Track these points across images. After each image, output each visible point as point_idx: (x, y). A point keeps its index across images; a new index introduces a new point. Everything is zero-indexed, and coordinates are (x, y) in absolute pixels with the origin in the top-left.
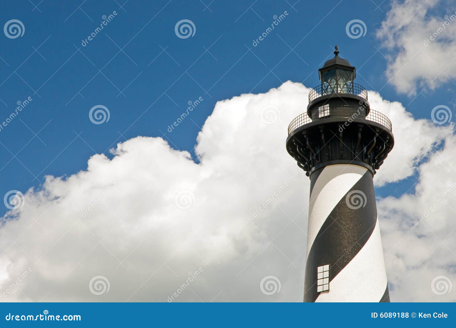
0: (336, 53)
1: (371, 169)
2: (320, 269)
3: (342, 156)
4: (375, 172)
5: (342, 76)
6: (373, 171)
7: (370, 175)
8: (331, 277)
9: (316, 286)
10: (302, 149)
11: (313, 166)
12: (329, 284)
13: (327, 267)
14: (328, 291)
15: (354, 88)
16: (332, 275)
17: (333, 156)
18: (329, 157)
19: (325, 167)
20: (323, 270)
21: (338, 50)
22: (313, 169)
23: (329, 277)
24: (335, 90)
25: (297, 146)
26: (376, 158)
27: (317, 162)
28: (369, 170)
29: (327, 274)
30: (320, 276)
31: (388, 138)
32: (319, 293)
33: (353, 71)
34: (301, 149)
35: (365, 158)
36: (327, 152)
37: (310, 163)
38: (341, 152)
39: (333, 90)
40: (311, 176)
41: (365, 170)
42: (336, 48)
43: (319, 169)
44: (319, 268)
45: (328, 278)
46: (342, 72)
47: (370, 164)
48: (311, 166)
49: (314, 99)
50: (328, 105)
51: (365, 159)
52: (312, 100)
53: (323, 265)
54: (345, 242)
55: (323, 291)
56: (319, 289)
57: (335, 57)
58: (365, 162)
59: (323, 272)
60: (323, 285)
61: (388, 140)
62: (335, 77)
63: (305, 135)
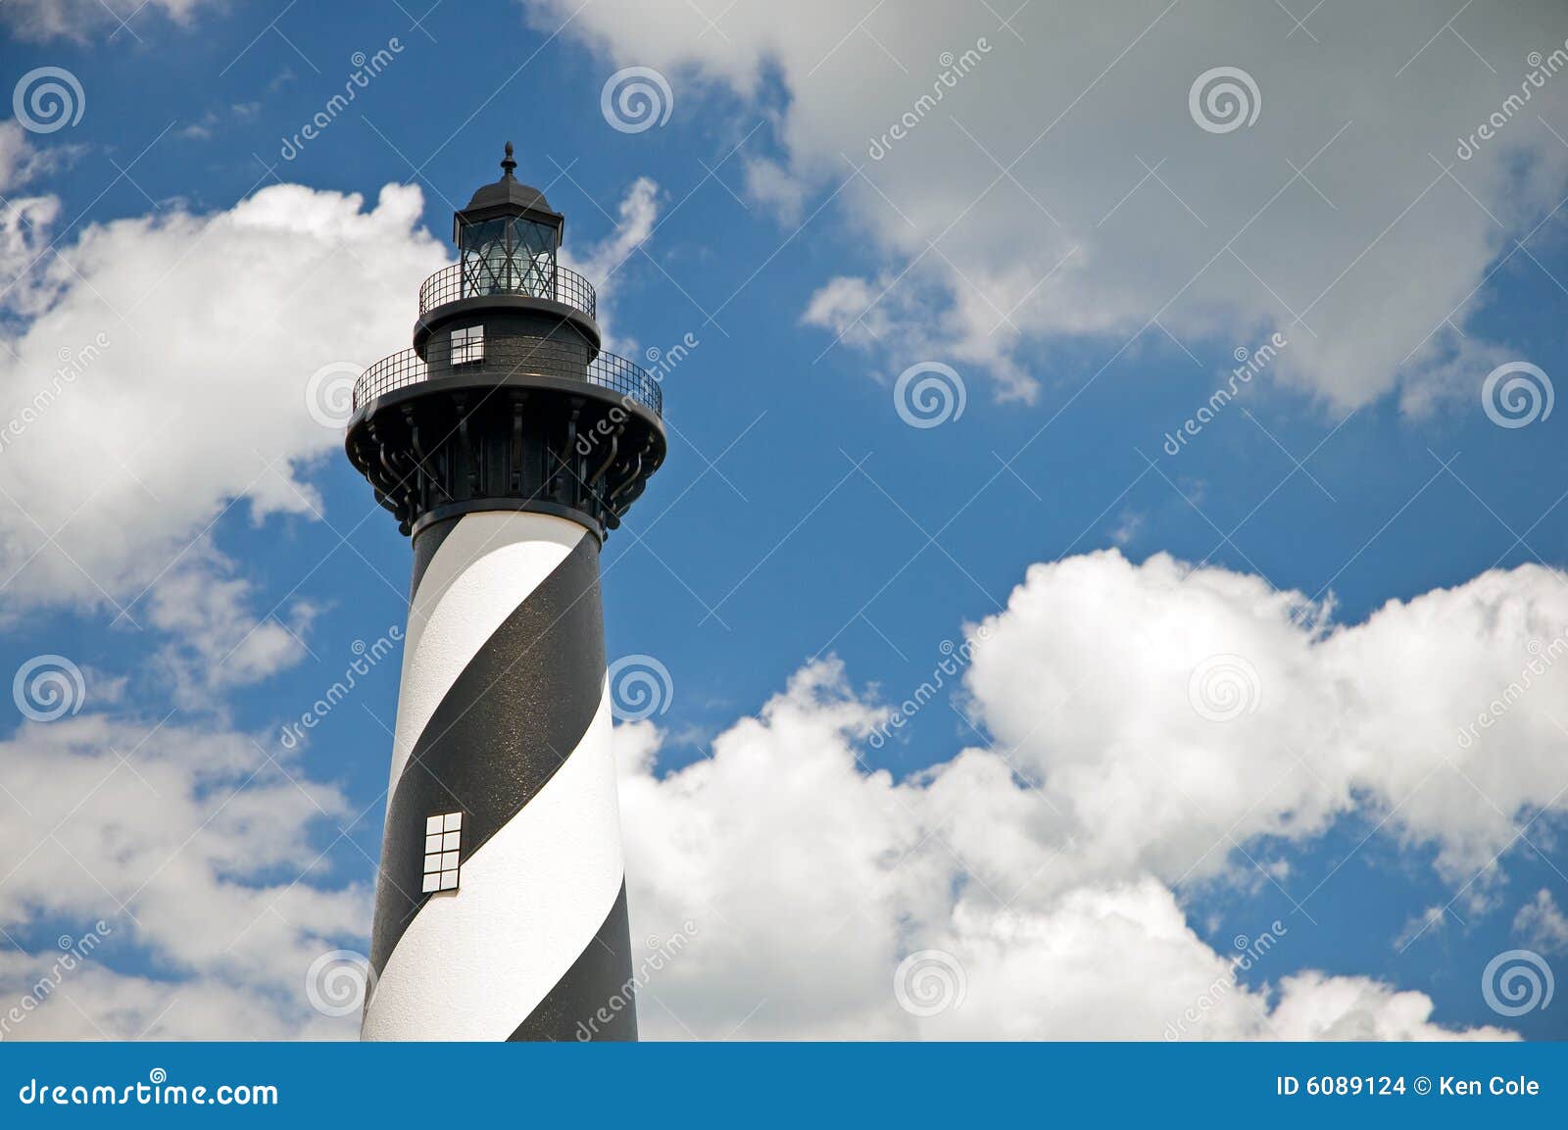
0: (509, 166)
1: (596, 526)
2: (434, 823)
3: (515, 486)
4: (606, 537)
5: (523, 241)
6: (601, 534)
7: (594, 546)
8: (467, 850)
9: (420, 874)
10: (396, 457)
11: (427, 509)
12: (459, 869)
13: (454, 820)
14: (456, 890)
15: (560, 280)
16: (470, 843)
17: (490, 485)
18: (477, 488)
19: (463, 515)
20: (443, 829)
21: (514, 158)
22: (428, 518)
23: (460, 850)
24: (503, 282)
25: (382, 445)
26: (612, 498)
27: (440, 498)
28: (592, 532)
29: (454, 841)
30: (432, 844)
31: (652, 441)
32: (429, 895)
33: (557, 228)
34: (393, 456)
35: (582, 495)
36: (471, 474)
37: (415, 497)
38: (515, 475)
39: (496, 282)
40: (417, 540)
41: (578, 533)
42: (509, 151)
43: (443, 520)
44: (430, 820)
45: (458, 853)
46: (524, 225)
47: (594, 515)
48: (419, 508)
49: (437, 305)
50: (481, 328)
51: (582, 500)
52: (432, 307)
53: (443, 811)
54: (512, 747)
55: (440, 891)
56: (429, 884)
57: (503, 178)
58: (581, 508)
59: (443, 833)
60: (441, 872)
61: (651, 444)
62: (501, 241)
63: (407, 416)
